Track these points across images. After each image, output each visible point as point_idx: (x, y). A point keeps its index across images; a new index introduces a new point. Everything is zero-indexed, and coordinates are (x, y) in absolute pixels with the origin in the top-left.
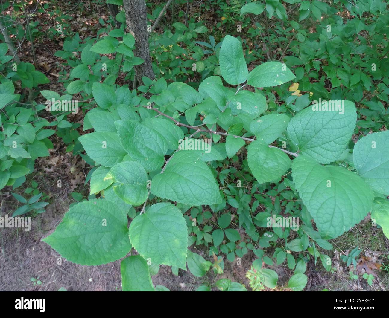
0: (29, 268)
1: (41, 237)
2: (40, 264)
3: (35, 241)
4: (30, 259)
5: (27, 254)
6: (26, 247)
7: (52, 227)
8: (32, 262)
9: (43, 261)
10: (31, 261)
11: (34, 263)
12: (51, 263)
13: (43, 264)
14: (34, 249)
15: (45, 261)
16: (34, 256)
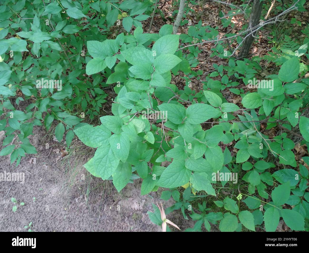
0: (103, 224)
1: (120, 200)
2: (113, 224)
3: (114, 201)
4: (106, 217)
5: (105, 210)
6: (105, 203)
7: (131, 195)
8: (107, 220)
9: (116, 223)
10: (106, 218)
11: (108, 221)
12: (122, 228)
13: (116, 226)
14: (111, 208)
15: (118, 224)
16: (110, 215)
